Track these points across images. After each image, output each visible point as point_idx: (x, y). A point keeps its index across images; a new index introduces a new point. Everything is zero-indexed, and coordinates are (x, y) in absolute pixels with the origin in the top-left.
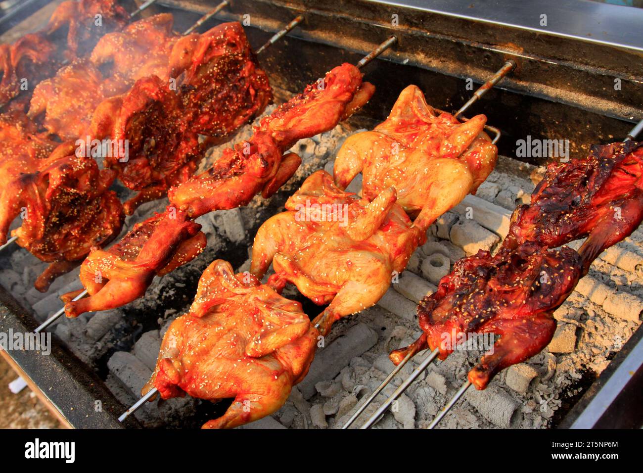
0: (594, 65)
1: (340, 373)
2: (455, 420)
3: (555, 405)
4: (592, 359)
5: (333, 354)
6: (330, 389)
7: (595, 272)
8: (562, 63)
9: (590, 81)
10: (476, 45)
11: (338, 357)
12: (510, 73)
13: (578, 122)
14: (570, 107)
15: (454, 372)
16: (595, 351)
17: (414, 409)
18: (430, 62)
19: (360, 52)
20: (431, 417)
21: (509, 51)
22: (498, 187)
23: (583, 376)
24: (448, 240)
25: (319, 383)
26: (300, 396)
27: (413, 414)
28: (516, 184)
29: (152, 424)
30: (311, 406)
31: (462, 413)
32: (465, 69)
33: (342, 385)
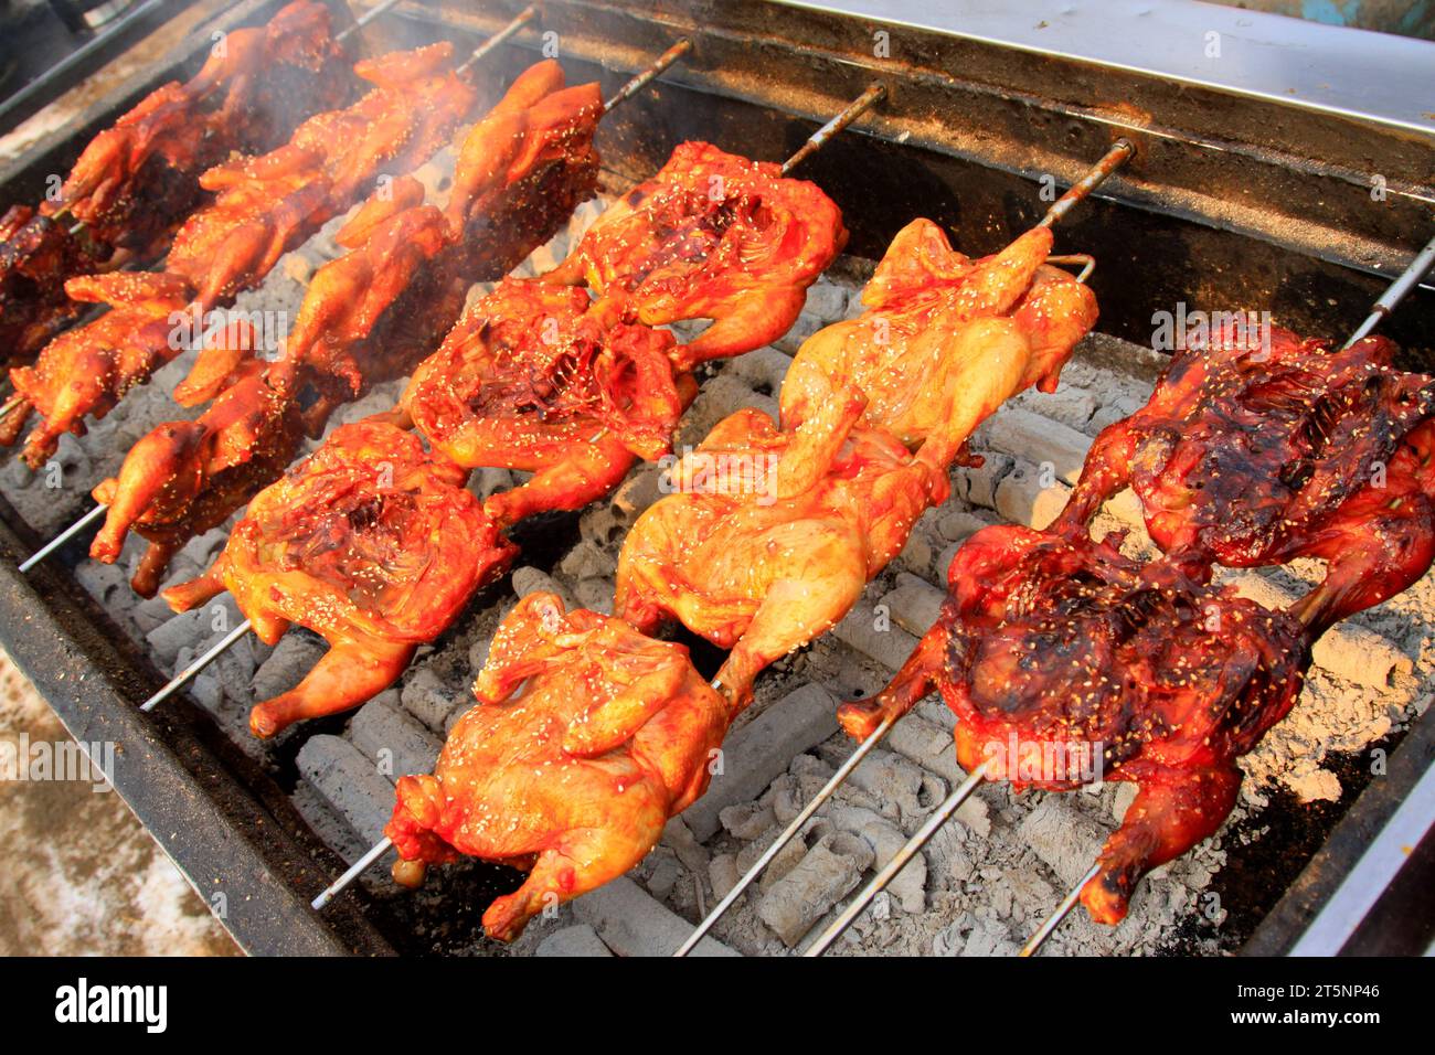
0: (1300, 154)
1: (769, 787)
2: (1009, 892)
3: (1213, 862)
4: (1290, 765)
5: (756, 750)
6: (750, 824)
7: (1294, 580)
8: (1234, 149)
9: (1291, 187)
10: (1051, 106)
11: (764, 754)
12: (1124, 167)
13: (1264, 270)
14: (1248, 239)
15: (1004, 790)
16: (1296, 748)
17: (924, 869)
18: (955, 138)
19: (808, 117)
20: (958, 884)
21: (1120, 121)
22: (1093, 398)
23: (1270, 801)
24: (991, 509)
25: (727, 809)
26: (689, 837)
27: (922, 879)
28: (1131, 393)
29: (388, 888)
30: (712, 857)
31: (1022, 878)
32: (1028, 155)
33: (774, 813)
